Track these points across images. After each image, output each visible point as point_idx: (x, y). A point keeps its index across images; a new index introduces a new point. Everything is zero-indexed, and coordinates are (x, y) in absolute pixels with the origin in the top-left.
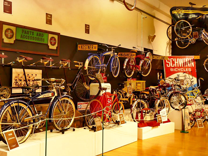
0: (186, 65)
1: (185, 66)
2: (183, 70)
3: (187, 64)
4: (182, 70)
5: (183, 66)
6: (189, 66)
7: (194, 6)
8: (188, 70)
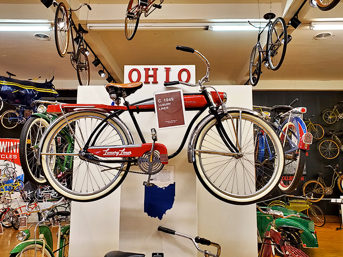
0: (10, 151)
1: (8, 152)
2: (5, 156)
3: (13, 150)
4: (3, 156)
5: (5, 152)
6: (15, 152)
7: (12, 77)
8: (13, 157)
